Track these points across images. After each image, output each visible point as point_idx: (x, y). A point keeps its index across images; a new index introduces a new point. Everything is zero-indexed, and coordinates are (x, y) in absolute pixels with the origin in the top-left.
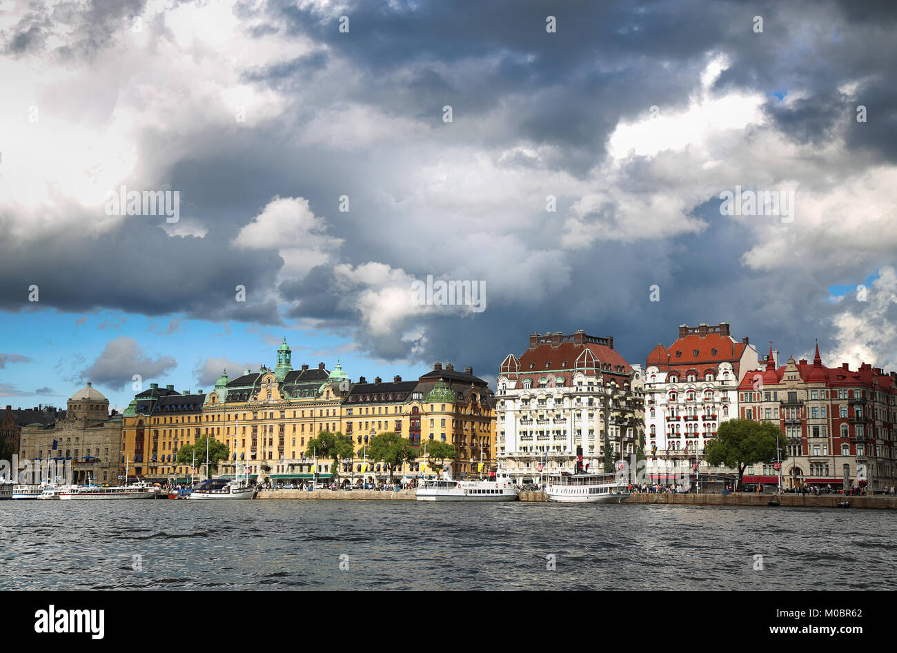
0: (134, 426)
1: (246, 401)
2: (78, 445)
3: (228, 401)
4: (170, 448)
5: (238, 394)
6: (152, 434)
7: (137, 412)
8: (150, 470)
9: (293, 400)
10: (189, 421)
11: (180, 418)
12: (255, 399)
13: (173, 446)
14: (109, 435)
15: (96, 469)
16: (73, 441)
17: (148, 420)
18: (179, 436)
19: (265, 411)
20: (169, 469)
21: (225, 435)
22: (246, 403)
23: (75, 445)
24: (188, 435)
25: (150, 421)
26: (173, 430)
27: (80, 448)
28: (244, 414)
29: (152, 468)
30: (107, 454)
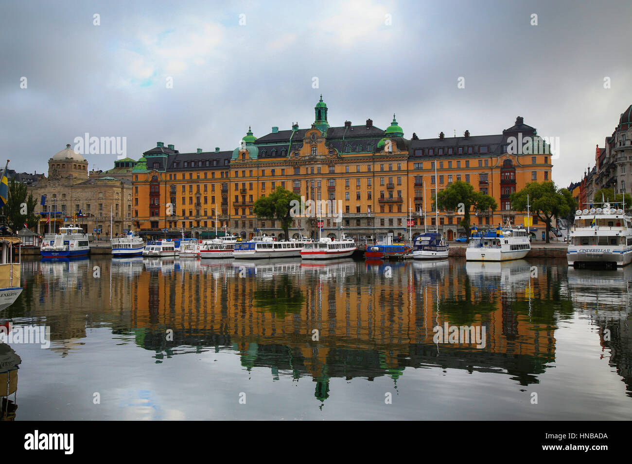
0: (146, 181)
1: (285, 156)
2: (66, 200)
3: (260, 156)
4: (191, 203)
5: (274, 149)
6: (169, 189)
7: (148, 169)
8: (168, 225)
9: (344, 155)
10: (213, 177)
11: (202, 175)
12: (296, 154)
13: (195, 201)
14: (103, 191)
15: (90, 223)
16: (59, 197)
17: (163, 176)
18: (202, 191)
19: (312, 166)
20: (191, 223)
21: (260, 190)
22: (284, 159)
23: (62, 200)
24: (213, 190)
25: (166, 177)
26: (195, 186)
27: (68, 204)
28: (283, 170)
29: (170, 222)
30: (101, 209)
